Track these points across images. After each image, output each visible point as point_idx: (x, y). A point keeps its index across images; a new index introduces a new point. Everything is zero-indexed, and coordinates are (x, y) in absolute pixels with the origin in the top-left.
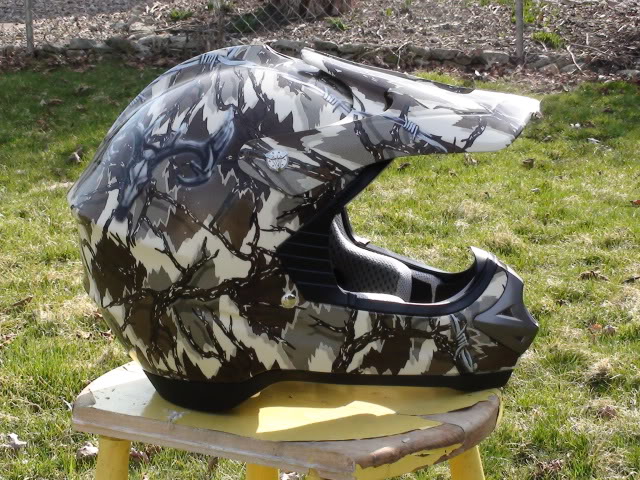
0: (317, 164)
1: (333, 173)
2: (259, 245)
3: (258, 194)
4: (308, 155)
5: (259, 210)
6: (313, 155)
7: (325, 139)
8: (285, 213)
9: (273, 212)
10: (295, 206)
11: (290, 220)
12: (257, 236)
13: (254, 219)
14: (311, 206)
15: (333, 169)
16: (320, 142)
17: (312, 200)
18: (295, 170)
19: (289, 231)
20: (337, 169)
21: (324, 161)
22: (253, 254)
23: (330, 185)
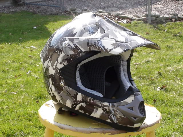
0: (75, 48)
1: (78, 51)
2: (57, 66)
3: (59, 53)
4: (74, 45)
5: (59, 57)
7: (79, 41)
9: (61, 58)
10: (66, 58)
11: (65, 61)
12: (57, 64)
13: (57, 59)
14: (71, 59)
15: (78, 50)
17: (71, 57)
18: (69, 48)
19: (64, 65)
20: (79, 50)
21: (77, 47)
22: (55, 69)
23: (77, 55)
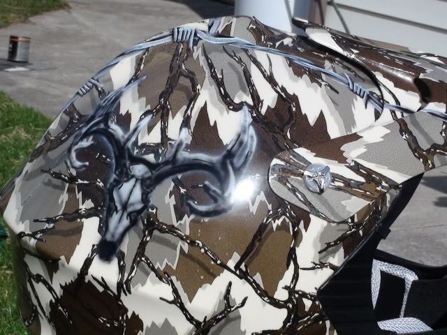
0: (362, 180)
1: (379, 188)
2: (297, 288)
3: (296, 224)
4: (351, 168)
5: (297, 244)
6: (357, 168)
7: (368, 146)
8: (329, 245)
9: (314, 245)
10: (340, 234)
11: (334, 252)
12: (296, 277)
13: (292, 256)
14: (357, 232)
15: (379, 184)
16: (363, 150)
17: (357, 225)
18: (339, 189)
19: (332, 267)
20: (384, 184)
21: (369, 175)
22: (290, 300)
23: (376, 205)
